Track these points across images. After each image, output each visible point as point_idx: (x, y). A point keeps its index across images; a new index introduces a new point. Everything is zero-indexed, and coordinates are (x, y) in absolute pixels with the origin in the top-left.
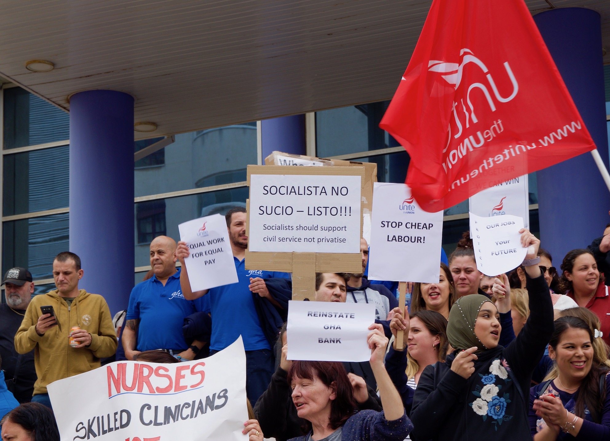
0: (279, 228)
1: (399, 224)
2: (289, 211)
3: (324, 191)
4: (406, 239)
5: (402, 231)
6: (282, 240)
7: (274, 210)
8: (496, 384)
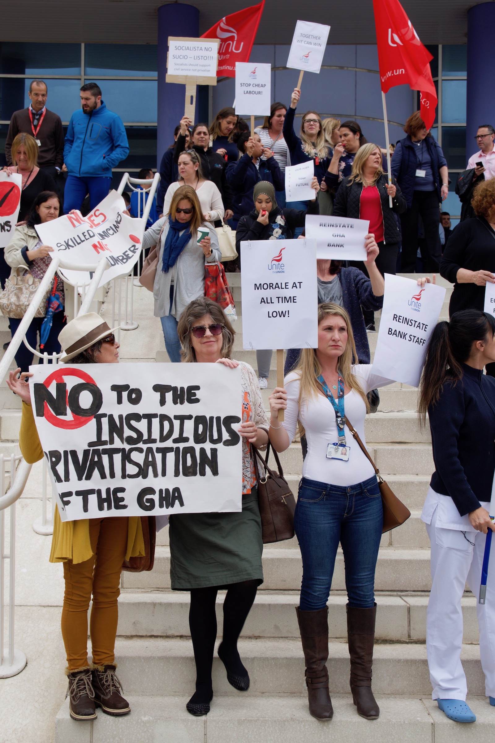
0: (181, 65)
1: (249, 85)
2: (186, 57)
3: (201, 49)
4: (253, 93)
5: (251, 89)
6: (182, 70)
7: (179, 57)
8: (280, 228)
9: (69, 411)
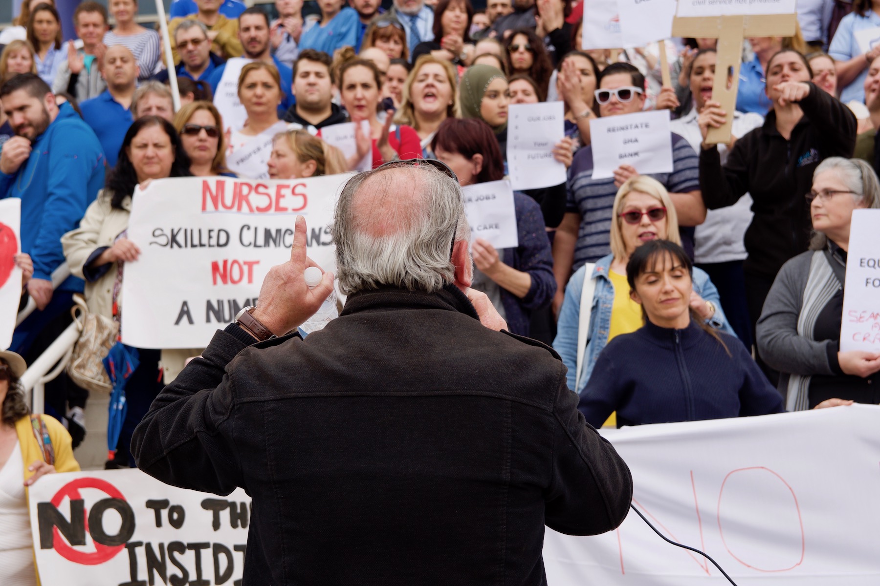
9: (89, 538)
